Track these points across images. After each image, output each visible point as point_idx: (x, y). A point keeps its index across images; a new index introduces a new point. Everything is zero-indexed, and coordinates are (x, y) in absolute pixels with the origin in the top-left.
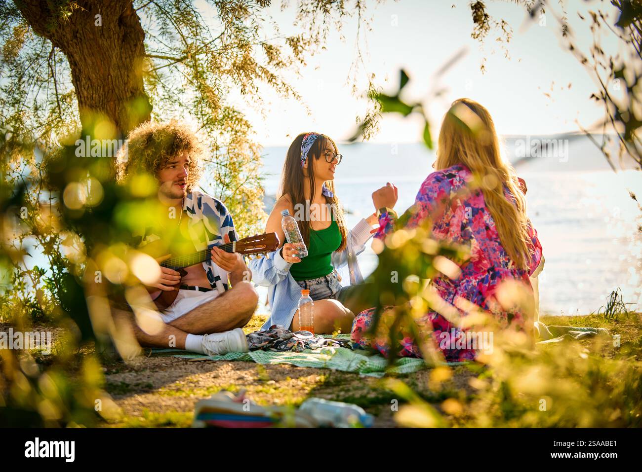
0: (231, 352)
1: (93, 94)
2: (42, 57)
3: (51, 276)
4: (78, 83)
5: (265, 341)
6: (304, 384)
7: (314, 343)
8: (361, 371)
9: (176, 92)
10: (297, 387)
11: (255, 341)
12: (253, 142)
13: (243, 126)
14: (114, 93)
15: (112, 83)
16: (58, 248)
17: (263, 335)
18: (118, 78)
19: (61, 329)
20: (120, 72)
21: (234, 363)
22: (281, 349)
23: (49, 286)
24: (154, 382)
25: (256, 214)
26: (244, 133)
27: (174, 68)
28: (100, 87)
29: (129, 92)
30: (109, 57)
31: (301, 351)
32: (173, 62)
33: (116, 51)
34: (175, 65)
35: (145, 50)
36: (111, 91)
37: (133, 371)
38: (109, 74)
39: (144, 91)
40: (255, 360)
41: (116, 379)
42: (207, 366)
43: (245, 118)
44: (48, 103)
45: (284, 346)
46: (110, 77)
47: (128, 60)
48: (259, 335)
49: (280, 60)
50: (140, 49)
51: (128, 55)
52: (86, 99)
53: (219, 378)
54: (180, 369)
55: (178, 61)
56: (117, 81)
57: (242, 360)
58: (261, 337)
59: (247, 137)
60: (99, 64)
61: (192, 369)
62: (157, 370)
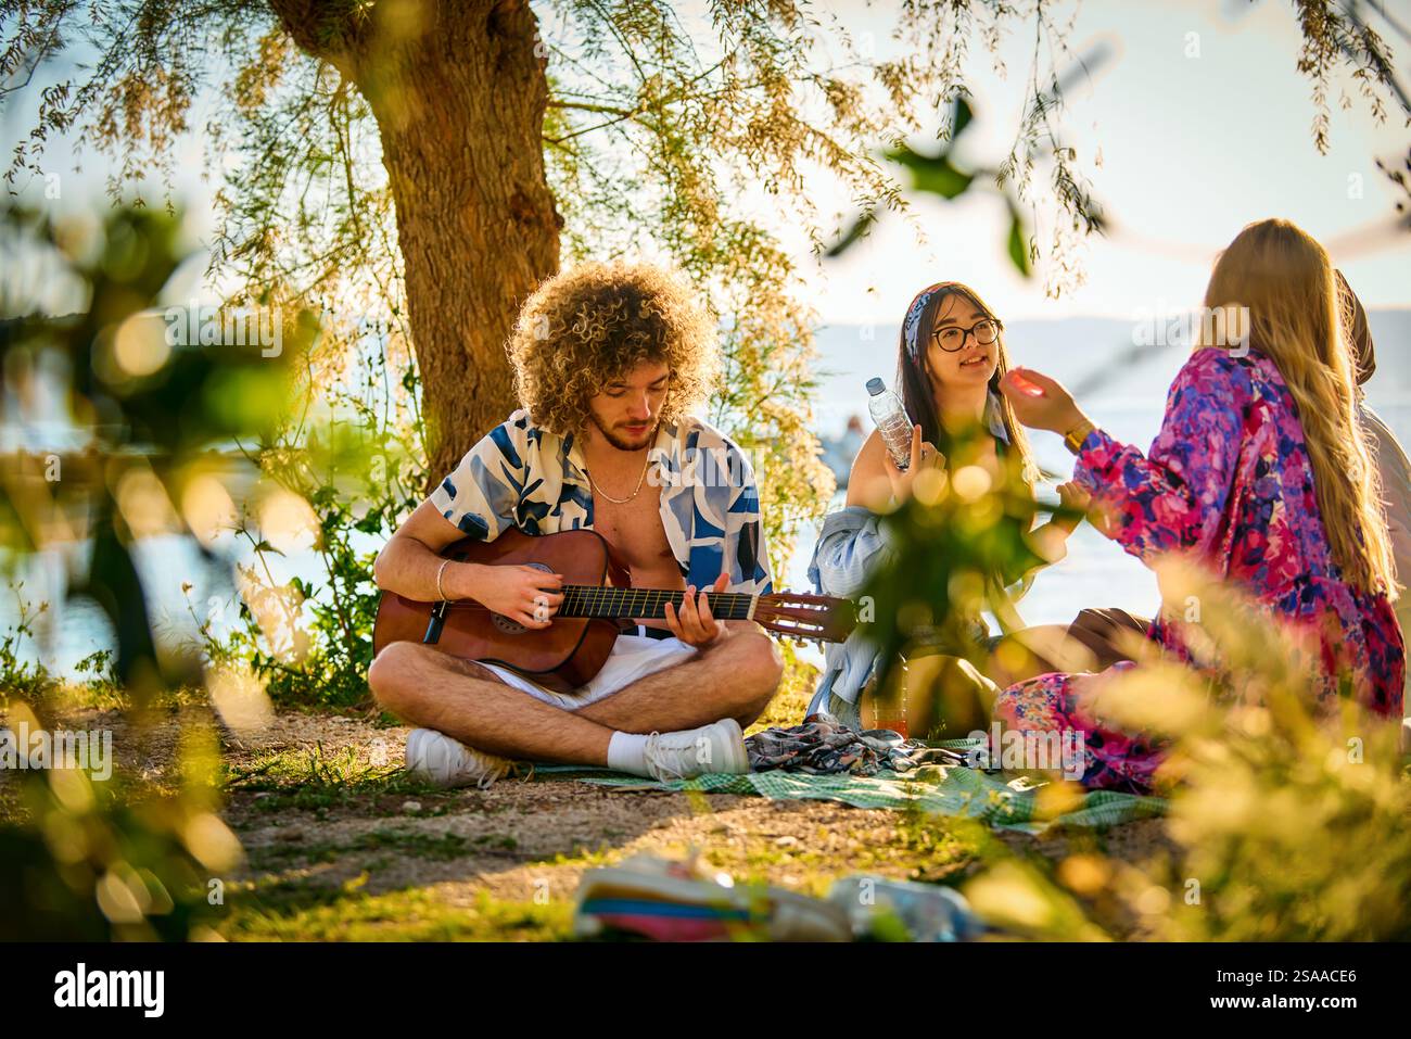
0: (710, 772)
1: (428, 189)
2: (316, 104)
3: (330, 602)
4: (395, 163)
5: (791, 749)
6: (862, 846)
7: (902, 756)
8: (997, 818)
9: (621, 187)
10: (843, 852)
11: (767, 750)
12: (798, 303)
13: (775, 267)
14: (476, 187)
15: (473, 165)
16: (348, 537)
17: (786, 736)
18: (486, 153)
19: (343, 720)
20: (491, 138)
21: (712, 797)
22: (825, 768)
23: (325, 623)
24: (521, 835)
25: (803, 467)
26: (776, 282)
27: (618, 133)
28: (445, 174)
29: (512, 185)
30: (466, 105)
31: (871, 775)
32: (615, 117)
33: (482, 92)
34: (617, 124)
35: (552, 90)
36: (468, 182)
37: (481, 811)
38: (465, 144)
39: (545, 183)
40: (761, 791)
41: (438, 827)
42: (650, 802)
43: (779, 249)
44: (331, 209)
45: (832, 761)
46: (466, 150)
47: (509, 112)
48: (778, 735)
49: (862, 117)
50: (537, 89)
51: (508, 102)
52: (413, 200)
53: (672, 829)
54: (588, 807)
55: (626, 115)
56: (484, 160)
57: (732, 792)
58: (781, 740)
59: (783, 293)
60: (442, 118)
61: (614, 808)
62: (535, 809)
